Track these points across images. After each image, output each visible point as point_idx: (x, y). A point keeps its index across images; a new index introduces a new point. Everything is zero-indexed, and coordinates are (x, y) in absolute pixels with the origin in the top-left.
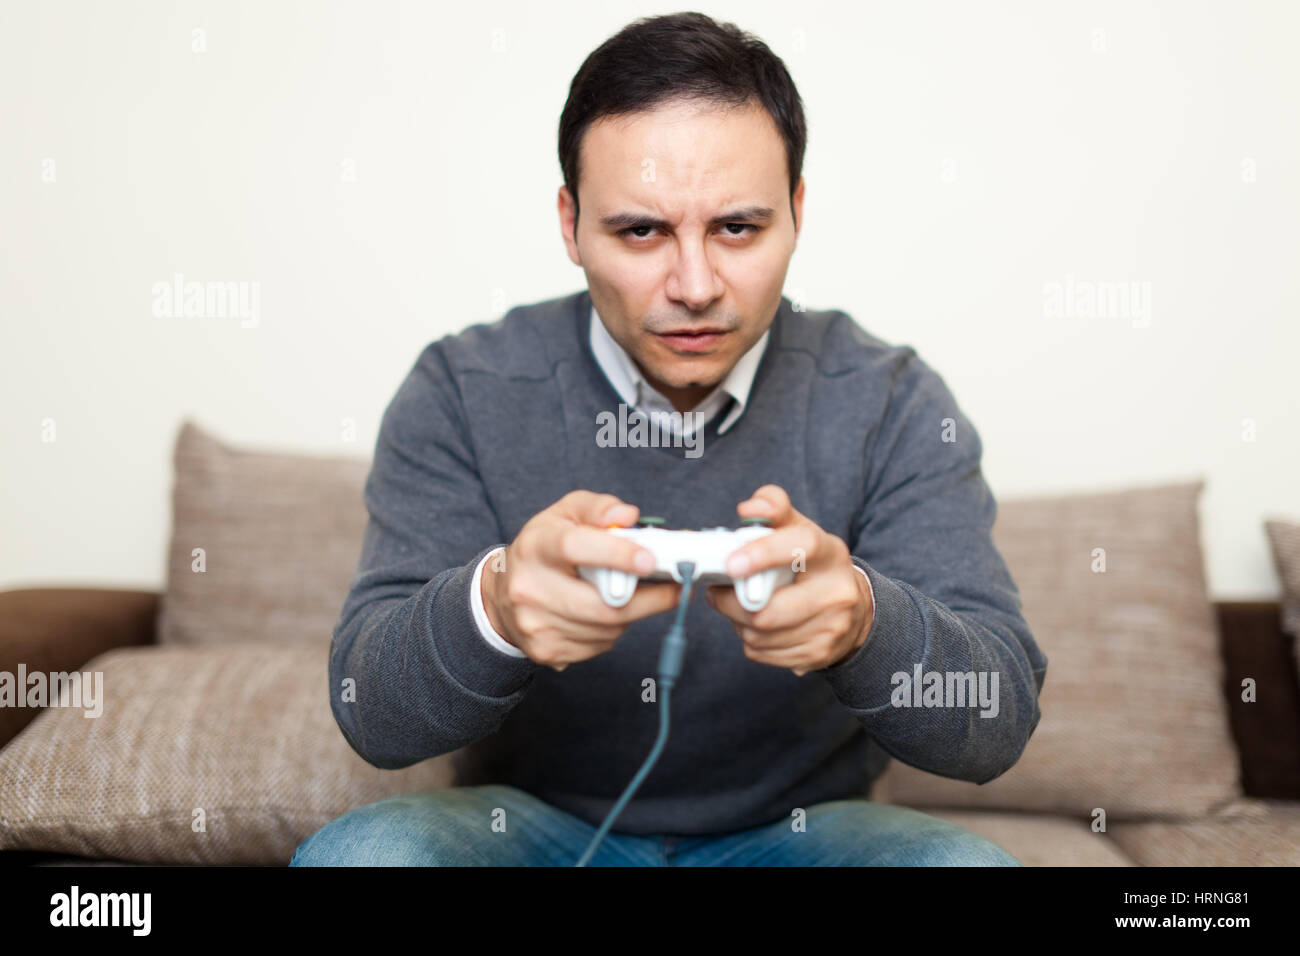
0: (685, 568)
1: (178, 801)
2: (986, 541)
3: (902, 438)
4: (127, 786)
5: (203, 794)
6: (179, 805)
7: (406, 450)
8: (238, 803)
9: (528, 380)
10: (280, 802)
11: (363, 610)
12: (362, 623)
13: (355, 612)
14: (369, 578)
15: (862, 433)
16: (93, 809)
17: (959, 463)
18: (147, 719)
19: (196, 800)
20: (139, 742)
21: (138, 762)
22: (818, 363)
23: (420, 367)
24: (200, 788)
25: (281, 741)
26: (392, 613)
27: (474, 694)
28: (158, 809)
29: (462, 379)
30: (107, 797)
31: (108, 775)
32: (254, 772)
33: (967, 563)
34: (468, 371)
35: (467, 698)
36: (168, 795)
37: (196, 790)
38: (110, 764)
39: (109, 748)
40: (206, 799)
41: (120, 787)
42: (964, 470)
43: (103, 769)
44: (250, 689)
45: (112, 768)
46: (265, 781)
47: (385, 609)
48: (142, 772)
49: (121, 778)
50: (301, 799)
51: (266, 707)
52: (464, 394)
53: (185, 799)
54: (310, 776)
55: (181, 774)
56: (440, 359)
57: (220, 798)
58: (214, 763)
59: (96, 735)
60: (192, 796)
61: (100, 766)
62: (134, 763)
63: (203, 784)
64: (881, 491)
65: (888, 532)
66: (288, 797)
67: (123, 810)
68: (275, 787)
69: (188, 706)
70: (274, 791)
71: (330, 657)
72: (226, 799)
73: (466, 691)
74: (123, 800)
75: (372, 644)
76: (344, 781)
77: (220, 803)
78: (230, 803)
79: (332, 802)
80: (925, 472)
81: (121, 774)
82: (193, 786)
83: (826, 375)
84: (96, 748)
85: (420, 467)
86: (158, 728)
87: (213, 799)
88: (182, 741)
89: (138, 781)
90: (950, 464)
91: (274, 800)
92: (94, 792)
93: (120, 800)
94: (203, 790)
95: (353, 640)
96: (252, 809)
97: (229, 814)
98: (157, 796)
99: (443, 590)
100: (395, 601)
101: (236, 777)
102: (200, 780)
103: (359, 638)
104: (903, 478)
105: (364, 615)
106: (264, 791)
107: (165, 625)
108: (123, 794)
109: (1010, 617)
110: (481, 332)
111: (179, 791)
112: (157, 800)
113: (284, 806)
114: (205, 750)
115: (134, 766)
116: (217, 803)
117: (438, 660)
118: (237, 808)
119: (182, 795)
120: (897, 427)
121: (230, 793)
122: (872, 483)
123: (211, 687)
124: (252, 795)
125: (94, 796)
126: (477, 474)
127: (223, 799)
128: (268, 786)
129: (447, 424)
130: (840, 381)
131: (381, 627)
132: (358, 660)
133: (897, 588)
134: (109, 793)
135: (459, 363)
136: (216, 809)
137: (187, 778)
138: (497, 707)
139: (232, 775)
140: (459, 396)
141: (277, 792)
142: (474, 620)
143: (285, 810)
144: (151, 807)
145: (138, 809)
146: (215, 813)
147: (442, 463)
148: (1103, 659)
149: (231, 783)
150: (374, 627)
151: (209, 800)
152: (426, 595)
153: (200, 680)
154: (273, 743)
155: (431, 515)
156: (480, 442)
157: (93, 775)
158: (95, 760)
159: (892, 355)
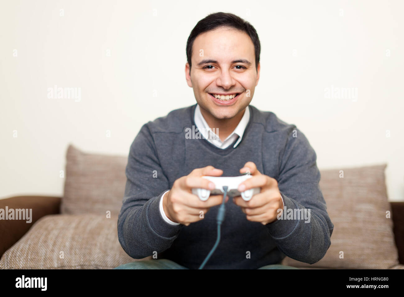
0: (225, 188)
1: (66, 262)
2: (317, 187)
3: (291, 154)
4: (51, 258)
5: (74, 261)
6: (66, 264)
7: (138, 158)
8: (85, 263)
9: (175, 133)
10: (98, 263)
11: (127, 210)
12: (127, 214)
13: (125, 210)
14: (129, 199)
15: (278, 151)
16: (40, 265)
17: (309, 162)
18: (57, 237)
19: (72, 263)
20: (54, 244)
21: (54, 250)
22: (265, 128)
23: (141, 132)
24: (73, 259)
25: (98, 244)
26: (136, 212)
27: (161, 237)
28: (60, 265)
29: (154, 135)
30: (44, 261)
31: (45, 254)
32: (90, 254)
33: (310, 194)
34: (156, 132)
35: (159, 238)
36: (63, 261)
37: (72, 259)
38: (45, 251)
39: (45, 246)
40: (75, 262)
41: (48, 258)
42: (311, 164)
43: (43, 253)
44: (89, 228)
45: (46, 252)
46: (93, 257)
47: (134, 210)
48: (55, 254)
49: (49, 255)
50: (104, 262)
51: (94, 233)
52: (155, 140)
53: (69, 262)
54: (107, 255)
55: (67, 254)
56: (147, 129)
57: (79, 262)
58: (77, 251)
59: (41, 242)
60: (71, 261)
61: (42, 251)
62: (53, 251)
63: (74, 258)
64: (285, 170)
65: (286, 183)
66: (100, 262)
67: (49, 265)
68: (96, 258)
69: (70, 233)
70: (96, 260)
71: (118, 225)
72: (81, 262)
73: (159, 236)
74: (49, 262)
75: (130, 221)
76: (117, 257)
77: (79, 263)
78: (82, 263)
79: (114, 264)
80: (298, 165)
81: (49, 254)
82: (71, 258)
83: (268, 132)
84: (41, 246)
85: (142, 163)
86: (60, 240)
87: (77, 262)
88: (68, 244)
89: (54, 257)
90: (306, 162)
91: (96, 263)
92: (41, 260)
93: (48, 262)
94: (74, 259)
95: (125, 220)
96: (89, 265)
97: (82, 267)
98: (60, 261)
99: (152, 204)
100: (137, 207)
101: (84, 256)
102: (73, 256)
103: (126, 219)
104: (291, 167)
105: (127, 212)
106: (93, 260)
107: (63, 207)
108: (49, 260)
109: (323, 211)
110: (161, 120)
111: (67, 260)
112: (60, 262)
113: (99, 265)
114: (75, 247)
115: (53, 252)
116: (78, 263)
117: (150, 226)
118: (85, 265)
119: (68, 261)
120: (290, 150)
121: (82, 260)
122: (282, 167)
123: (77, 228)
124: (89, 261)
125: (40, 261)
126: (160, 165)
127: (80, 262)
128: (94, 258)
129: (150, 149)
130: (272, 134)
131: (133, 216)
132: (126, 226)
133: (290, 200)
134: (45, 260)
135: (153, 130)
136: (78, 265)
137: (69, 255)
138: (169, 241)
139: (83, 255)
140: (154, 141)
141: (97, 260)
142: (160, 214)
143: (99, 266)
144: (58, 265)
145: (54, 265)
146: (78, 267)
147: (149, 162)
148: (355, 220)
149: (83, 257)
150: (131, 216)
151: (76, 262)
152: (146, 206)
153: (74, 225)
154: (96, 245)
155: (147, 179)
156: (160, 155)
157: (40, 254)
158: (41, 250)
159: (288, 127)
